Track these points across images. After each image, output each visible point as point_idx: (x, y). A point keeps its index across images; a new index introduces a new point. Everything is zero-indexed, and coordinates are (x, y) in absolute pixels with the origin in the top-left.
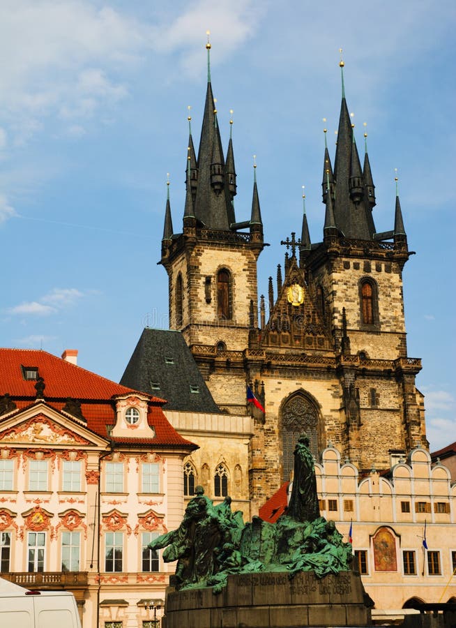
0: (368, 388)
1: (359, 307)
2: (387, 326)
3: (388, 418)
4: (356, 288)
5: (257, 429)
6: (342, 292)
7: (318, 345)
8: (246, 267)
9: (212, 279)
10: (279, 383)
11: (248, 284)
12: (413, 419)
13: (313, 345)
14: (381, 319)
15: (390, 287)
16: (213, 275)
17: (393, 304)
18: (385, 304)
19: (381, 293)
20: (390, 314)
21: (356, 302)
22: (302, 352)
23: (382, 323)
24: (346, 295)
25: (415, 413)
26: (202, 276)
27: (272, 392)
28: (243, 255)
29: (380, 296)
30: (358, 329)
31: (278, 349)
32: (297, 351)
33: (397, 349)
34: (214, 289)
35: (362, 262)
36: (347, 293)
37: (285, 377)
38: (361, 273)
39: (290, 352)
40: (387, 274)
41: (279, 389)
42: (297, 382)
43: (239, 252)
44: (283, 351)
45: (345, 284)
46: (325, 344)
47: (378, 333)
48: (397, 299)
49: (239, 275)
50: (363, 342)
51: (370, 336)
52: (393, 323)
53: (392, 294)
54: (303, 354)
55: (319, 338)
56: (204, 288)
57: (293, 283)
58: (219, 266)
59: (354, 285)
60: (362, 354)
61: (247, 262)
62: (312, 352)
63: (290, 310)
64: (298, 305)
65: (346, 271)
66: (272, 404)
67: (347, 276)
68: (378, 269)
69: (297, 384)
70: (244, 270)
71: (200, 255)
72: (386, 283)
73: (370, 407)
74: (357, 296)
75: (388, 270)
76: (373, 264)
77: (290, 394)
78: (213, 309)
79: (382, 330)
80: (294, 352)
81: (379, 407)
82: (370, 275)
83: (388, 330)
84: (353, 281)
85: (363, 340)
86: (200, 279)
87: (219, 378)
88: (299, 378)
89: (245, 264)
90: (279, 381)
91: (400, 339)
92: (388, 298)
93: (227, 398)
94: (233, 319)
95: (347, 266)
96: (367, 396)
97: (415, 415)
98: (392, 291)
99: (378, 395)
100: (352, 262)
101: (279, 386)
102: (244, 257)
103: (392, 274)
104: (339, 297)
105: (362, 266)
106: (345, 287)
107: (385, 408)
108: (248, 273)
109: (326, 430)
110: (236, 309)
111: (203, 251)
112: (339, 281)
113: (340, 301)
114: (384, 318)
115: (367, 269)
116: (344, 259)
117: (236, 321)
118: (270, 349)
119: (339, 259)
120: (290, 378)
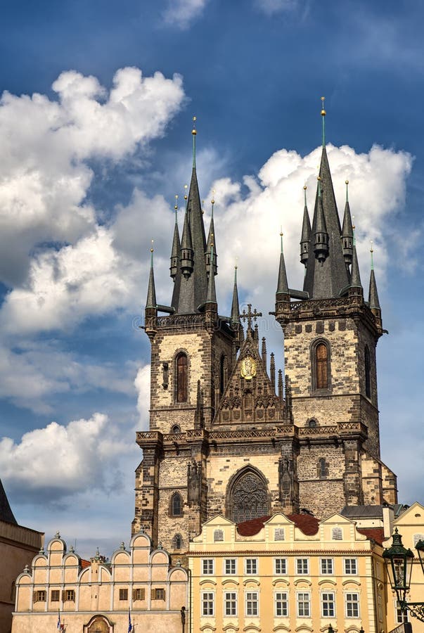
0: (316, 458)
1: (310, 371)
2: (339, 388)
3: (338, 489)
4: (308, 352)
5: (193, 510)
6: (294, 359)
7: (268, 417)
8: (201, 347)
9: (170, 364)
10: (228, 461)
11: (203, 364)
12: (350, 489)
13: (264, 418)
14: (334, 382)
15: (344, 345)
16: (171, 359)
17: (347, 363)
18: (337, 365)
19: (334, 353)
20: (343, 375)
21: (307, 367)
22: (253, 426)
23: (334, 386)
24: (297, 361)
25: (353, 482)
26: (161, 362)
27: (221, 470)
28: (198, 336)
29: (333, 357)
30: (309, 395)
31: (229, 426)
32: (248, 425)
33: (349, 412)
34: (171, 374)
35: (314, 324)
36: (299, 358)
37: (233, 454)
38: (313, 335)
39: (240, 427)
40: (341, 332)
41: (228, 467)
42: (245, 458)
43: (195, 333)
44: (234, 428)
45: (297, 350)
46: (276, 415)
47: (329, 397)
48: (351, 358)
49: (195, 356)
50: (313, 409)
51: (320, 402)
52: (346, 385)
53: (346, 353)
54: (254, 428)
55: (269, 410)
56: (162, 374)
57: (246, 356)
58: (177, 350)
59: (305, 349)
60: (312, 423)
61: (202, 342)
62: (262, 425)
63: (242, 385)
64: (251, 377)
65: (298, 335)
66: (220, 483)
67: (299, 341)
68: (332, 329)
69: (245, 460)
70: (199, 350)
71: (160, 342)
72: (339, 342)
73: (318, 479)
74: (308, 361)
75: (342, 328)
76: (326, 324)
77: (238, 471)
78: (170, 393)
79: (333, 394)
80: (244, 427)
81: (329, 478)
82: (323, 336)
83: (340, 392)
84: (304, 346)
85: (314, 407)
86: (159, 366)
87: (172, 462)
88: (246, 454)
89: (200, 345)
90: (228, 459)
91: (352, 401)
92: (341, 358)
93: (179, 480)
94: (188, 401)
95: (299, 330)
96: (315, 466)
97: (352, 484)
98: (346, 349)
99: (328, 465)
100: (304, 325)
101: (228, 464)
102: (200, 338)
103: (347, 331)
104: (290, 364)
105: (314, 328)
106: (296, 352)
107: (334, 478)
108: (202, 353)
109: (272, 506)
110: (191, 390)
111: (163, 338)
112: (290, 347)
113: (291, 368)
114: (336, 380)
115: (320, 329)
116: (295, 324)
117: (190, 403)
118: (222, 426)
119: (290, 324)
120: (239, 455)
